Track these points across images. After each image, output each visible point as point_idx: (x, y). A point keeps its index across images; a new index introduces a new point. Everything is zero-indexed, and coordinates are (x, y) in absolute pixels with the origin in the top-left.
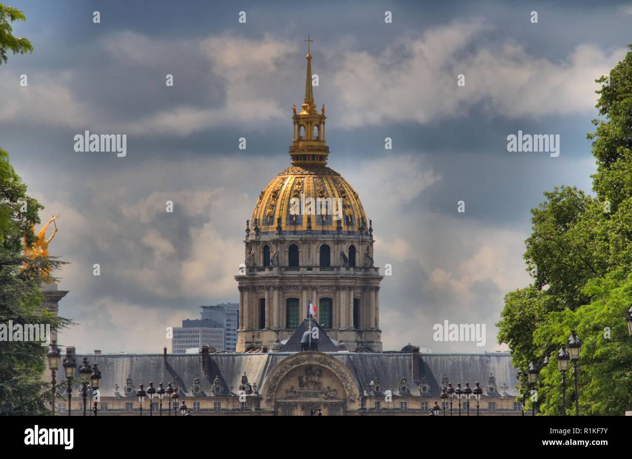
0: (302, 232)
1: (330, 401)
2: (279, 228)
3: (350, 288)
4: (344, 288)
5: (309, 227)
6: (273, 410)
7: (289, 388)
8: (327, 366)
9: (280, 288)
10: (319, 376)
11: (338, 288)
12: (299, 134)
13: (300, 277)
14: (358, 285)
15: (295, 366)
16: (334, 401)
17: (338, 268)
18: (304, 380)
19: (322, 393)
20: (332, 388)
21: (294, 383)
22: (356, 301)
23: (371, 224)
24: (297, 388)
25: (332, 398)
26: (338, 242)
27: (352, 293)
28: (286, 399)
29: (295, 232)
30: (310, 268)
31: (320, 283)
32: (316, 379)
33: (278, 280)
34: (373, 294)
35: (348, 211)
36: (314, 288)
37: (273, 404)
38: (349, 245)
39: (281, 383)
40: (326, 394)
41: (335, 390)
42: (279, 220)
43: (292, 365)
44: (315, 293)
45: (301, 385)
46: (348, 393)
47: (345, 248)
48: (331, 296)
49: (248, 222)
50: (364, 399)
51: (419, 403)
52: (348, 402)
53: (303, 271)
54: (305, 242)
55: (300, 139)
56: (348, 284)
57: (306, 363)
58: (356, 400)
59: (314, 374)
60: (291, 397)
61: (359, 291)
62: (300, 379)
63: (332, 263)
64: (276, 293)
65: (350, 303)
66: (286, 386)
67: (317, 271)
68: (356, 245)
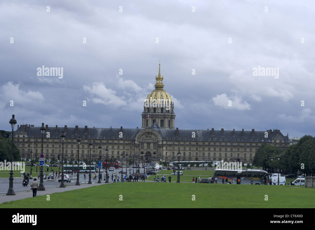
1: (154, 141)
6: (139, 143)
7: (143, 138)
8: (153, 132)
10: (151, 135)
11: (165, 118)
13: (156, 115)
15: (145, 132)
16: (155, 141)
17: (165, 113)
18: (147, 136)
19: (152, 139)
20: (154, 138)
21: (144, 136)
22: (169, 121)
27: (168, 119)
28: (142, 141)
30: (158, 113)
31: (161, 116)
33: (151, 115)
34: (173, 119)
36: (159, 118)
39: (141, 136)
43: (144, 132)
44: (159, 119)
45: (146, 137)
46: (159, 139)
48: (163, 119)
50: (163, 141)
51: (178, 143)
52: (159, 142)
55: (157, 83)
56: (167, 117)
57: (148, 131)
58: (161, 141)
60: (143, 140)
61: (170, 118)
62: (146, 135)
63: (164, 112)
64: (150, 118)
67: (160, 114)
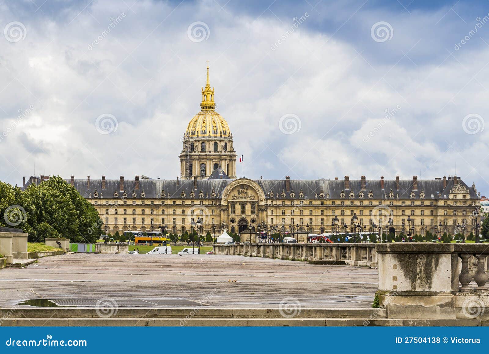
0: (207, 137)
1: (251, 201)
2: (198, 136)
3: (225, 160)
4: (223, 159)
5: (210, 135)
7: (234, 195)
8: (250, 185)
9: (198, 160)
10: (247, 190)
11: (221, 160)
12: (204, 98)
13: (206, 155)
14: (229, 158)
15: (236, 185)
16: (253, 201)
17: (221, 151)
18: (240, 191)
19: (248, 197)
20: (252, 195)
21: (236, 193)
22: (228, 165)
23: (232, 134)
24: (237, 195)
25: (253, 199)
26: (221, 141)
27: (226, 161)
28: (232, 200)
29: (204, 137)
30: (210, 152)
31: (214, 157)
32: (245, 191)
33: (197, 156)
34: (234, 162)
35: (224, 129)
36: (211, 160)
37: (227, 202)
38: (225, 142)
39: (230, 193)
40: (250, 198)
41: (254, 196)
42: (198, 132)
43: (235, 184)
45: (239, 193)
46: (259, 197)
47: (223, 144)
48: (218, 163)
49: (184, 133)
50: (267, 200)
51: (290, 202)
52: (260, 201)
53: (207, 153)
54: (208, 141)
55: (205, 101)
56: (225, 158)
57: (241, 183)
58: (263, 200)
59: (244, 189)
60: (234, 199)
61: (229, 161)
62: (238, 191)
63: (218, 150)
64: (197, 161)
65: (225, 166)
66: (232, 194)
67: (212, 153)
68: (227, 142)
